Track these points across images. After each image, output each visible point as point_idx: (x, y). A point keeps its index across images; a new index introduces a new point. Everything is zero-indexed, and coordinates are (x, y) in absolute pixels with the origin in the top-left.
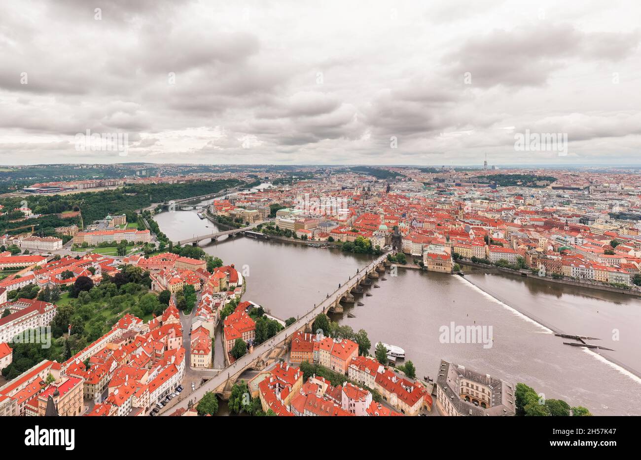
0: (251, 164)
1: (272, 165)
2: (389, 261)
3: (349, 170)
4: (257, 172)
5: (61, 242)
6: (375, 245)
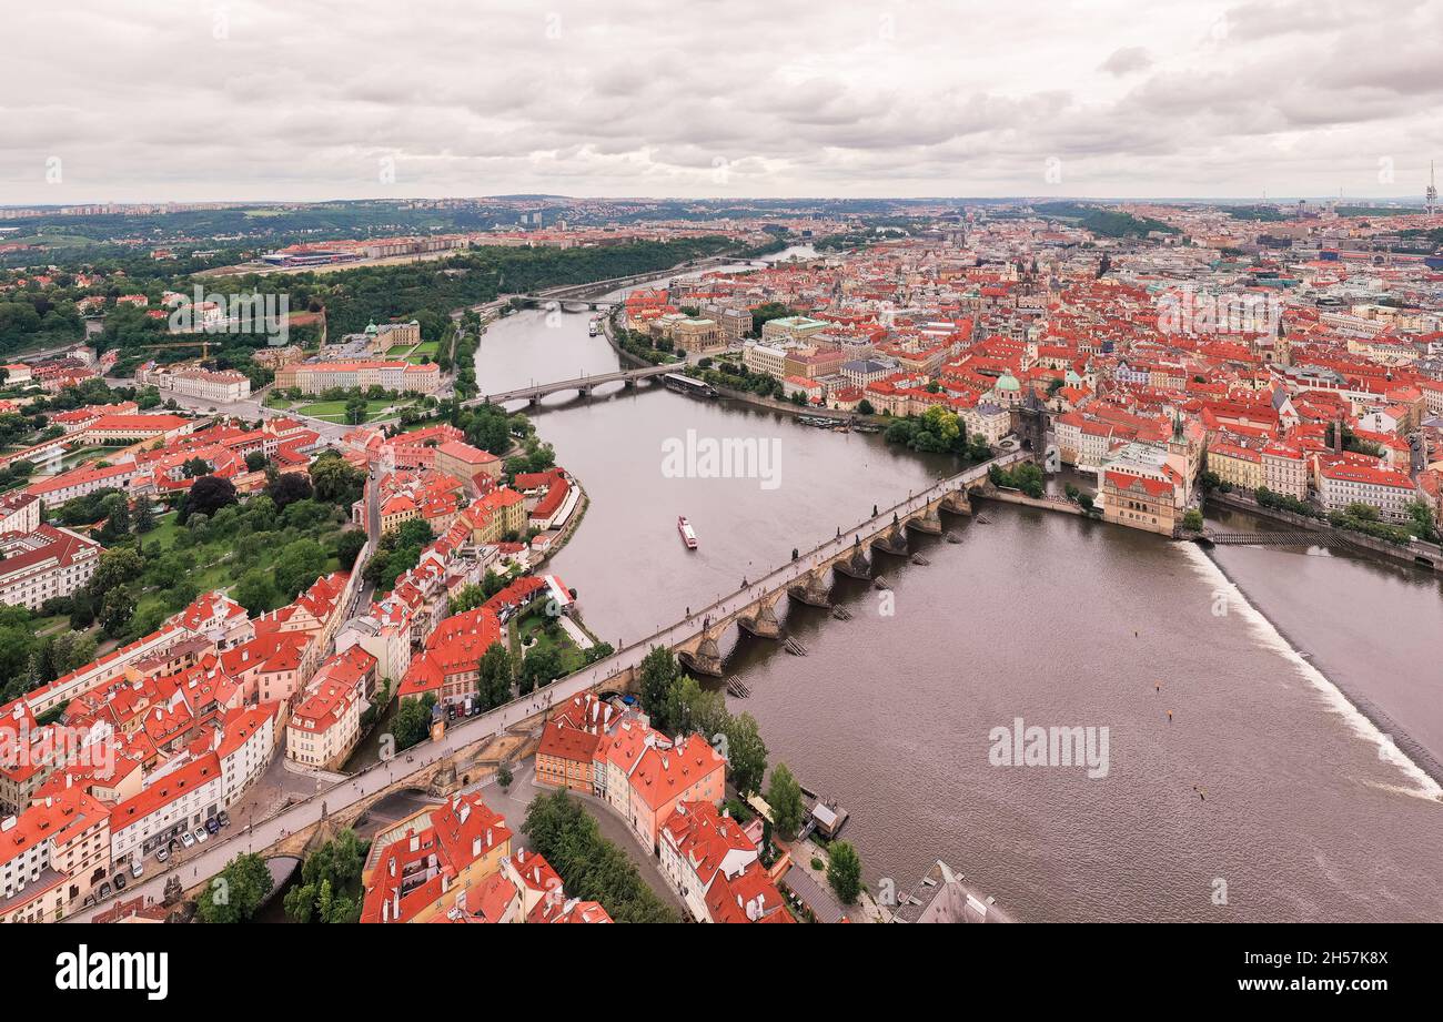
0: (784, 197)
1: (835, 200)
2: (992, 485)
3: (1031, 211)
4: (790, 217)
5: (246, 384)
6: (974, 431)
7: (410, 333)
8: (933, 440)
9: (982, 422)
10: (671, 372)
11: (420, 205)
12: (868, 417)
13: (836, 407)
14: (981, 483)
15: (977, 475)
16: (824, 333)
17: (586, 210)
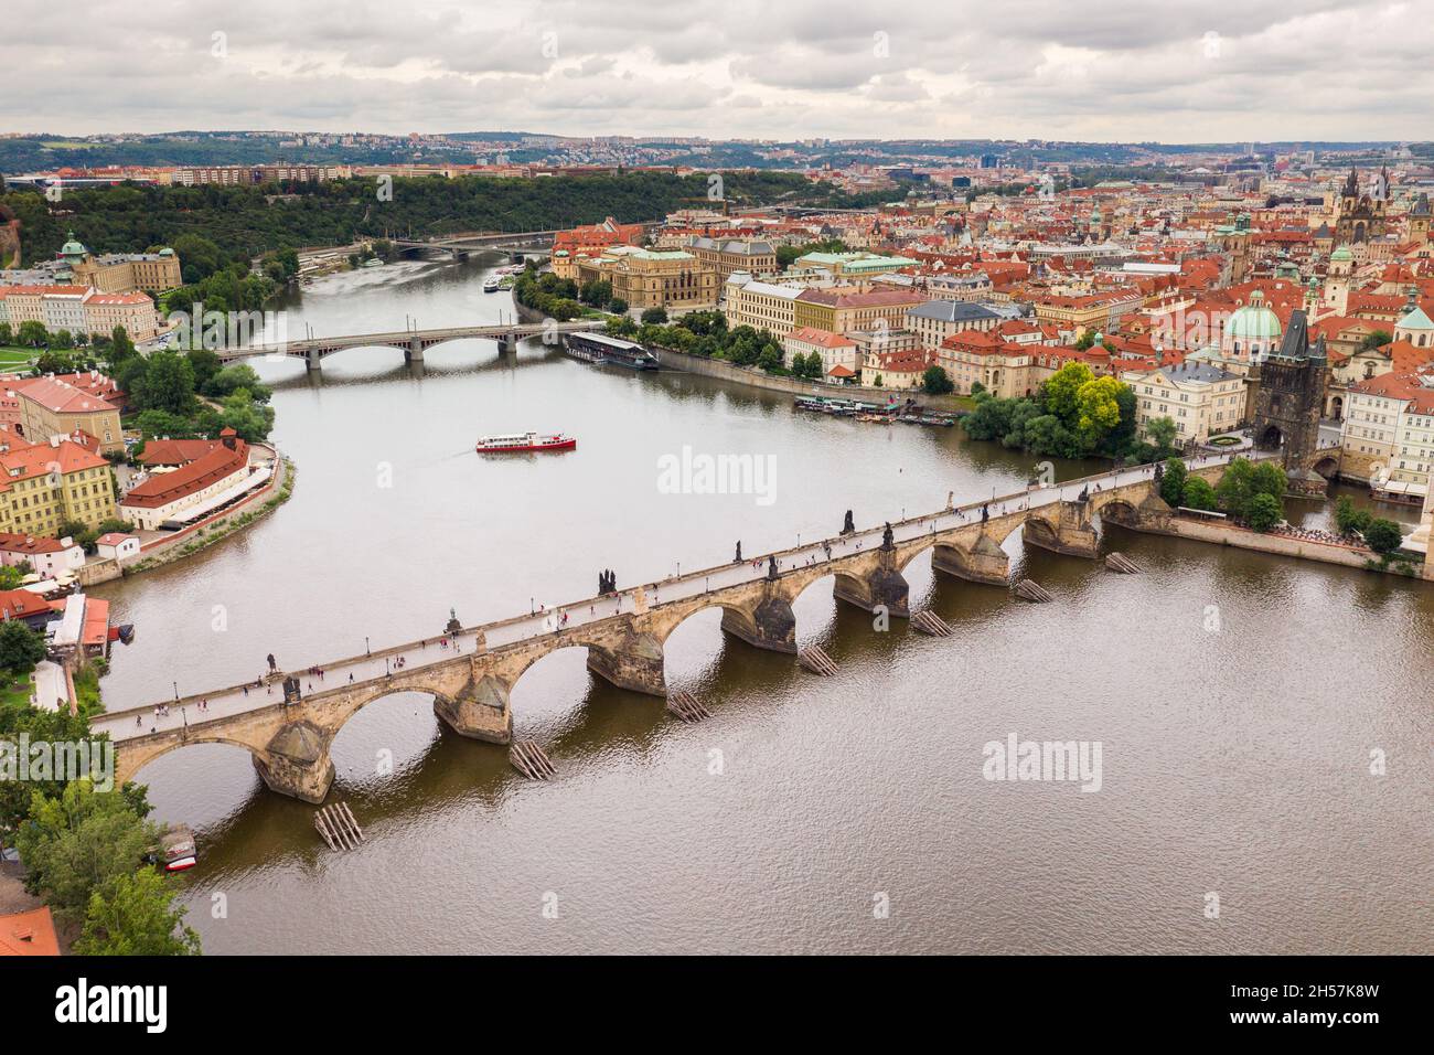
2: (1161, 504)
6: (1154, 413)
7: (160, 268)
8: (1059, 431)
9: (1174, 396)
10: (587, 330)
11: (316, 140)
12: (940, 401)
13: (878, 382)
14: (1137, 498)
15: (1130, 483)
16: (899, 272)
17: (588, 154)
